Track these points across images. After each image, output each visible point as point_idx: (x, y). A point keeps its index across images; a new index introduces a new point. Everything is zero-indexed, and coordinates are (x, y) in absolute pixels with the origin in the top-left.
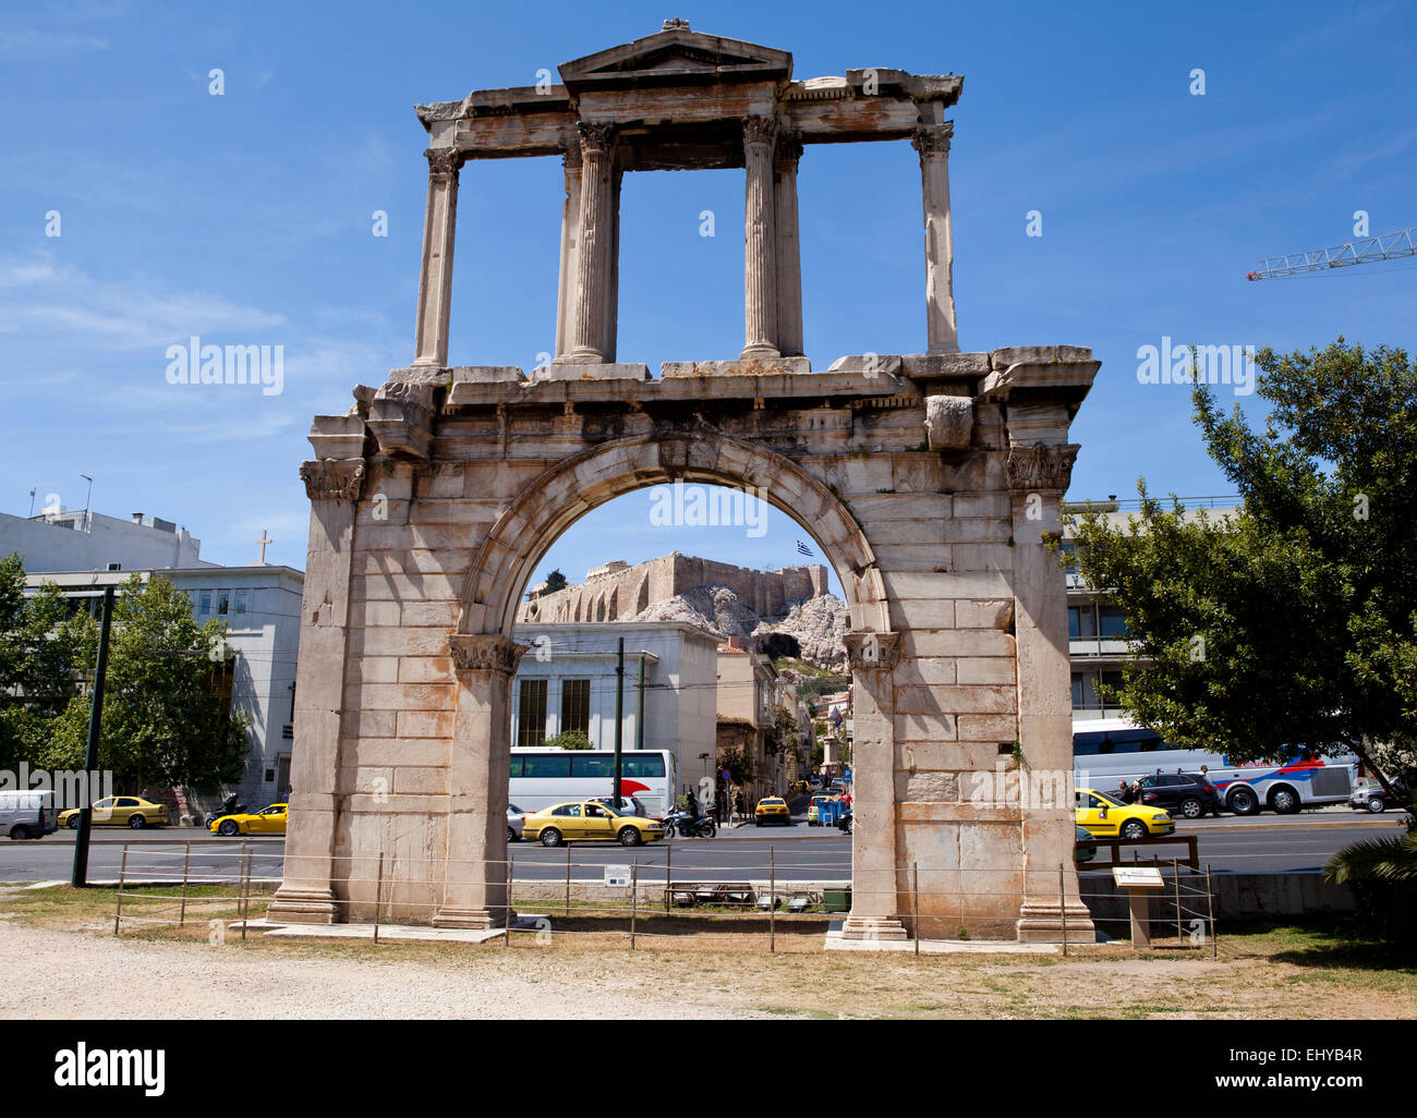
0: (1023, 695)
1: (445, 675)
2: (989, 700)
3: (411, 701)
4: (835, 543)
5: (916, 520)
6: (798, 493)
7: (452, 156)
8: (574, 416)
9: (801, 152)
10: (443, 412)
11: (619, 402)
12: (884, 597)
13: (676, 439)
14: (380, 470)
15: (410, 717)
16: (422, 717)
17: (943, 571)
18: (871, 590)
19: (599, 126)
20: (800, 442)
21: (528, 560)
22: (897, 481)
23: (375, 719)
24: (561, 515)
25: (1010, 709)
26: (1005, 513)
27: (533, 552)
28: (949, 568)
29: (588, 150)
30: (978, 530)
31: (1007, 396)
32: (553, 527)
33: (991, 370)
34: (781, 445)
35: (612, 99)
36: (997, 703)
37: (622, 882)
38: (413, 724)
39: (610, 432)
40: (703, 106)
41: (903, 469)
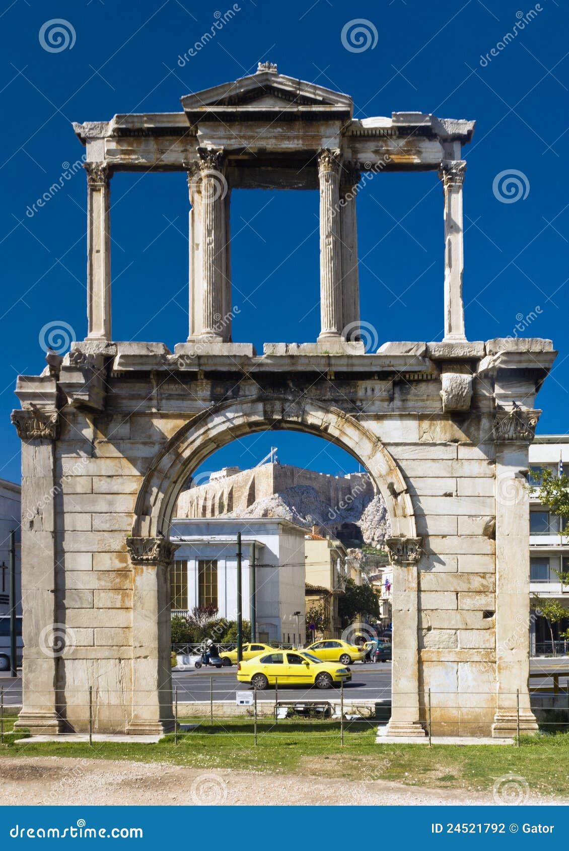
0: (499, 580)
1: (125, 565)
2: (477, 582)
3: (103, 583)
4: (381, 476)
5: (434, 460)
6: (357, 439)
7: (104, 169)
8: (204, 381)
10: (112, 375)
11: (235, 372)
12: (412, 514)
13: (276, 400)
14: (69, 418)
15: (102, 594)
16: (111, 594)
17: (450, 495)
18: (404, 509)
19: (213, 152)
20: (358, 403)
21: (177, 484)
22: (422, 433)
23: (78, 596)
24: (198, 452)
25: (491, 589)
26: (491, 457)
27: (180, 479)
28: (455, 494)
30: (474, 468)
31: (495, 373)
32: (193, 461)
33: (485, 355)
34: (345, 405)
35: (221, 129)
36: (483, 585)
37: (247, 702)
38: (104, 599)
39: (229, 393)
40: (289, 138)
41: (426, 424)
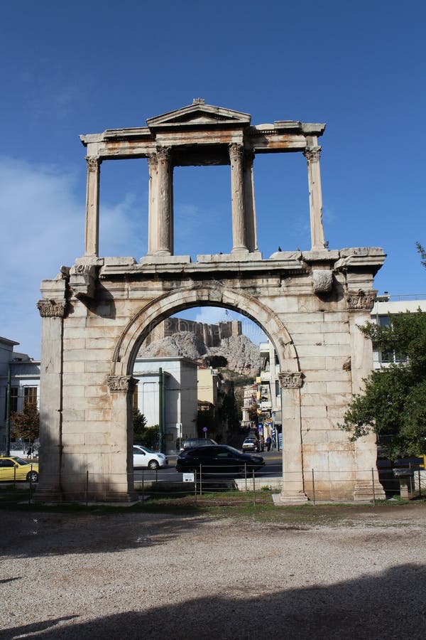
1: (105, 393)
2: (340, 400)
3: (91, 405)
4: (274, 334)
5: (308, 323)
6: (258, 312)
7: (98, 160)
8: (158, 279)
9: (254, 158)
10: (100, 277)
11: (179, 273)
12: (295, 357)
13: (204, 288)
14: (73, 304)
15: (91, 412)
16: (96, 412)
17: (319, 344)
18: (289, 354)
19: (165, 147)
20: (258, 289)
22: (300, 306)
23: (75, 414)
26: (346, 320)
28: (323, 343)
29: (161, 159)
30: (335, 327)
31: (347, 269)
33: (340, 258)
34: (250, 291)
35: (171, 134)
36: (343, 401)
38: (93, 415)
39: (174, 285)
40: (211, 137)
41: (302, 300)
